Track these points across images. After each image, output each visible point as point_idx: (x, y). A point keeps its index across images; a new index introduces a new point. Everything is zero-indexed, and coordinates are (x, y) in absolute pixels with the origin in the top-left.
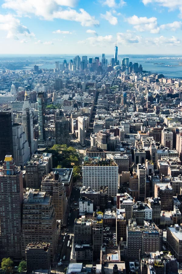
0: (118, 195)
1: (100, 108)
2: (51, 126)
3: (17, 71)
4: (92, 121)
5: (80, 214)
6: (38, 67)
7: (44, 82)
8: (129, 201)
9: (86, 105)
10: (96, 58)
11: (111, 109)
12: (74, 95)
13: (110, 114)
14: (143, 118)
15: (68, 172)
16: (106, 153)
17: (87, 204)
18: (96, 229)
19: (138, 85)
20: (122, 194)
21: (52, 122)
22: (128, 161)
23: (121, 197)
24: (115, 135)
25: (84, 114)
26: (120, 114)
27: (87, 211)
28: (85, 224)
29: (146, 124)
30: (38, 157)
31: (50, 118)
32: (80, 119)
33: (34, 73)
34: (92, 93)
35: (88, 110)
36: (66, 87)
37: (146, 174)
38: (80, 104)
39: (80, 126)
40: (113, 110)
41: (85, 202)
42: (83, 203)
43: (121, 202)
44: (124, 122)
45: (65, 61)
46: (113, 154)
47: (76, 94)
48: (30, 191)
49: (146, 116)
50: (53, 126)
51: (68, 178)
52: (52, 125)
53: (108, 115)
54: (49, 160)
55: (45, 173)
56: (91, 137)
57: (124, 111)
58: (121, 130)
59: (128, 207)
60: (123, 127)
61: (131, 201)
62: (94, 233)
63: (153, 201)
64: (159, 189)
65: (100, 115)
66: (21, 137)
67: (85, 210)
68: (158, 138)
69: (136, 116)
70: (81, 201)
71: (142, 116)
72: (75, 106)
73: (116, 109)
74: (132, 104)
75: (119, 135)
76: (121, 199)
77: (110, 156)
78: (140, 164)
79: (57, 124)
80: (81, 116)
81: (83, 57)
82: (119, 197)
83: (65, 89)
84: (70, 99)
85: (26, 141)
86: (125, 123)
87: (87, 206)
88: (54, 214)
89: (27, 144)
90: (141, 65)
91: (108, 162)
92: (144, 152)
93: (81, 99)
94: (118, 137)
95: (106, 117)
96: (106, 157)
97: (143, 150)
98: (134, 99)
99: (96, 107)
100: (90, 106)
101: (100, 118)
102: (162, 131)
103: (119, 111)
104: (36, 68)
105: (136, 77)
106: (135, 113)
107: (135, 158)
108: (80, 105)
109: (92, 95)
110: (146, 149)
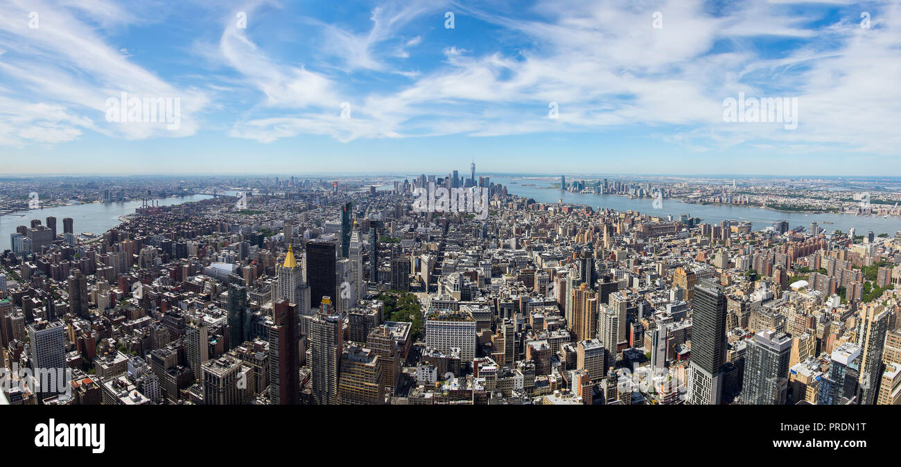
0: (475, 359)
1: (451, 242)
2: (386, 265)
3: (350, 193)
4: (441, 259)
5: (417, 383)
6: (375, 187)
7: (381, 208)
8: (492, 367)
9: (432, 239)
11: (466, 244)
12: (416, 226)
13: (465, 252)
14: (509, 257)
15: (405, 327)
16: (459, 304)
19: (502, 213)
20: (481, 359)
21: (388, 260)
22: (490, 315)
23: (481, 362)
24: (471, 280)
25: (430, 252)
26: (478, 251)
28: (424, 396)
29: (513, 265)
30: (366, 304)
31: (385, 255)
32: (425, 258)
33: (370, 196)
34: (441, 224)
35: (434, 246)
36: (406, 214)
37: (514, 331)
38: (423, 237)
39: (424, 267)
40: (469, 246)
43: (481, 368)
44: (483, 263)
45: (406, 181)
46: (469, 305)
47: (419, 225)
48: (352, 344)
49: (513, 254)
50: (388, 265)
51: (404, 335)
52: (387, 263)
53: (463, 253)
54: (379, 309)
55: (373, 326)
56: (438, 282)
57: (484, 248)
58: (479, 272)
59: (489, 375)
60: (482, 269)
61: (495, 368)
63: (524, 365)
64: (532, 349)
65: (451, 252)
68: (529, 282)
69: (500, 254)
71: (507, 254)
72: (418, 240)
73: (472, 245)
74: (494, 237)
75: (476, 279)
76: (480, 365)
77: (463, 309)
78: (507, 319)
79: (393, 263)
80: (426, 253)
81: (429, 176)
82: (476, 363)
83: (405, 216)
84: (411, 230)
86: (486, 264)
88: (381, 378)
90: (505, 187)
91: (461, 317)
92: (511, 302)
93: (426, 230)
94: (475, 282)
95: (459, 255)
96: (459, 309)
97: (510, 299)
98: (497, 232)
99: (446, 241)
100: (438, 241)
101: (451, 257)
102: (536, 273)
103: (477, 247)
104: (373, 189)
105: (499, 202)
106: (499, 249)
107: (499, 310)
108: (424, 239)
109: (440, 226)
110: (514, 297)
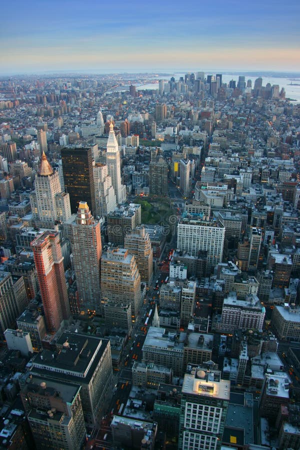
5: (170, 279)
9: (195, 143)
10: (217, 75)
11: (230, 150)
16: (212, 210)
17: (179, 269)
18: (185, 297)
22: (241, 223)
23: (224, 266)
25: (191, 156)
27: (180, 277)
28: (173, 290)
29: (277, 176)
35: (196, 150)
37: (261, 241)
39: (183, 172)
41: (177, 267)
42: (175, 267)
45: (173, 80)
46: (222, 212)
54: (137, 213)
58: (238, 181)
59: (229, 278)
60: (242, 177)
62: (184, 301)
64: (274, 260)
65: (213, 158)
66: (104, 181)
67: (176, 276)
70: (172, 265)
78: (255, 228)
79: (151, 167)
81: (199, 73)
85: (111, 187)
87: (180, 272)
89: (112, 191)
95: (220, 161)
100: (200, 145)
104: (132, 88)
107: (252, 220)
108: (186, 143)
